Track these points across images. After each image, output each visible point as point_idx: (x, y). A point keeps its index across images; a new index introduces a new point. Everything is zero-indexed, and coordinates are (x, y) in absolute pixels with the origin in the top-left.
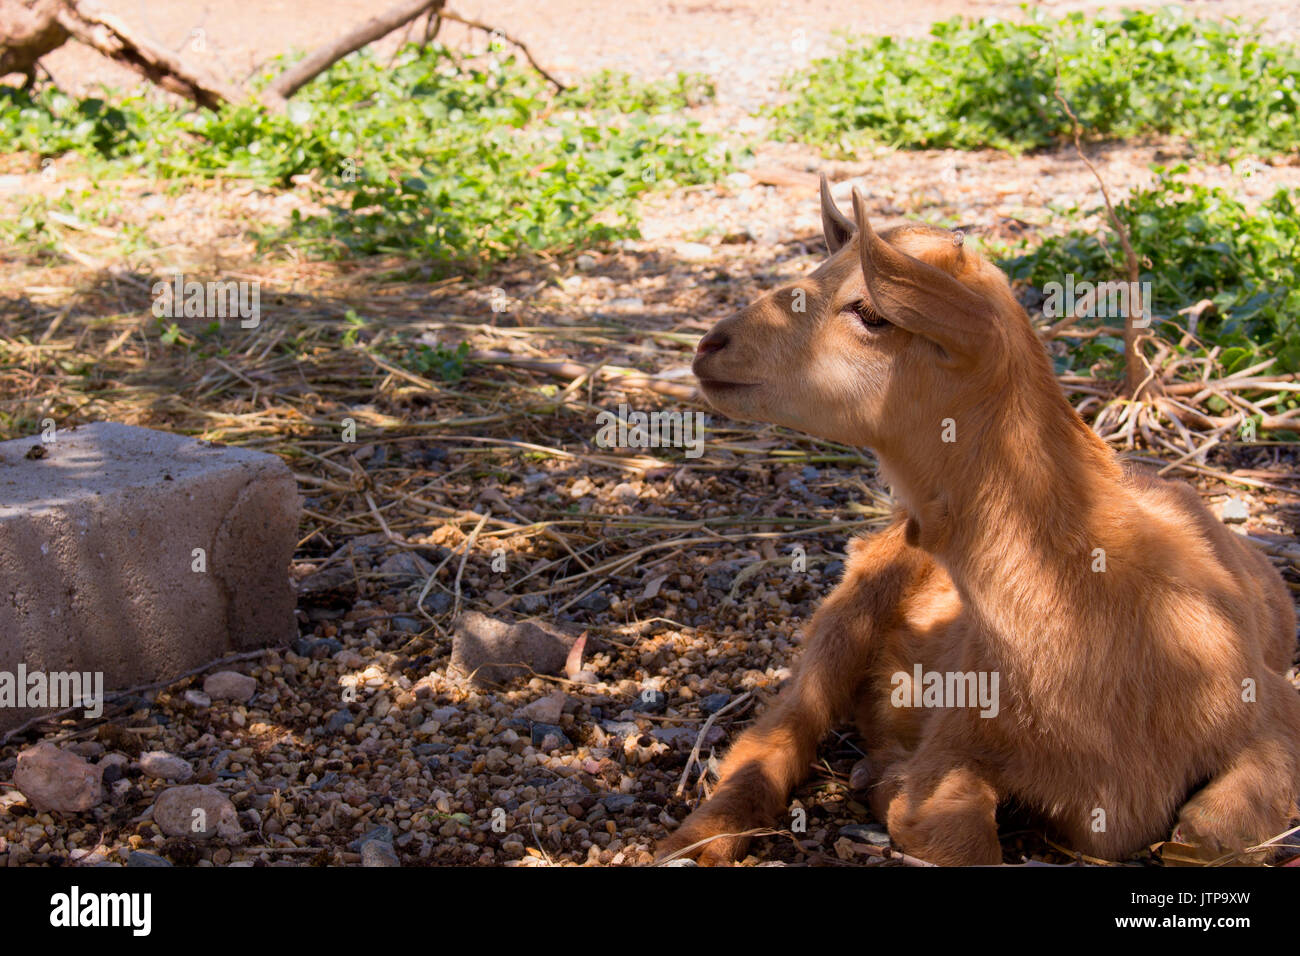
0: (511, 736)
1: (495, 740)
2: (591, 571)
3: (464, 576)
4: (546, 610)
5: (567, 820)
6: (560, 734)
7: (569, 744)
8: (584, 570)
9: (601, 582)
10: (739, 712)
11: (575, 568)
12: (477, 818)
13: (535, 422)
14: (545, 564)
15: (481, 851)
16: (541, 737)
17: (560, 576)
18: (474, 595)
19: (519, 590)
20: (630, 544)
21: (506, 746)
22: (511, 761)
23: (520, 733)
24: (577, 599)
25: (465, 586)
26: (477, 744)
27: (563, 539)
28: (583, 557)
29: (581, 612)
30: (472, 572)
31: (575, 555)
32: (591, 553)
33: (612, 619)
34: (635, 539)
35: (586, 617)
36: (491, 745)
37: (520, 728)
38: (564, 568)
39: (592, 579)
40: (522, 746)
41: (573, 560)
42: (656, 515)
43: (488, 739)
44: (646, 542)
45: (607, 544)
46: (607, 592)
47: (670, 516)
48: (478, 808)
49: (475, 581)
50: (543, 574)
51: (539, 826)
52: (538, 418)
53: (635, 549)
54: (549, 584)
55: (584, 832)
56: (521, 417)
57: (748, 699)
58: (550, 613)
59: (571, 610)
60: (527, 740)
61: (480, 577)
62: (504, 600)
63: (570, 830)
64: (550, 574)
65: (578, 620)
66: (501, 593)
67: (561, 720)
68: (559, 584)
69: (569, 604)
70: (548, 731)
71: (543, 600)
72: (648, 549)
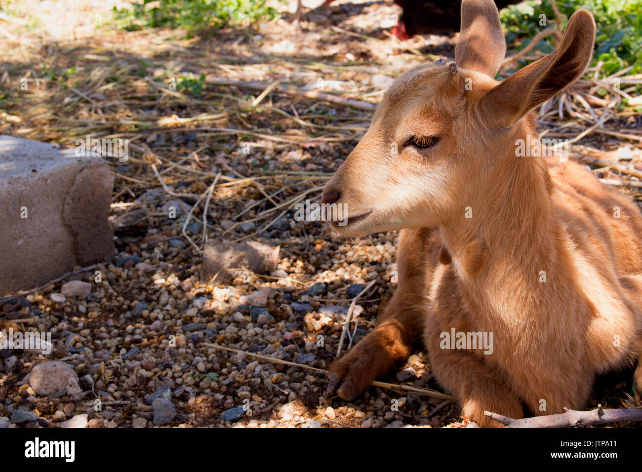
0: (239, 316)
1: (230, 319)
2: (278, 206)
3: (208, 212)
4: (254, 231)
5: (275, 376)
6: (267, 313)
7: (273, 319)
8: (274, 206)
9: (284, 212)
10: (370, 295)
11: (269, 205)
12: (221, 374)
13: (243, 117)
14: (252, 203)
15: (225, 399)
16: (257, 316)
17: (262, 210)
18: (214, 223)
19: (239, 220)
20: (299, 189)
21: (237, 323)
22: (240, 333)
23: (244, 314)
24: (271, 223)
25: (209, 217)
26: (220, 321)
27: (261, 188)
28: (273, 198)
29: (274, 231)
30: (213, 209)
31: (269, 197)
32: (278, 195)
33: (292, 235)
34: (300, 186)
35: (277, 235)
36: (228, 323)
37: (244, 310)
38: (263, 205)
39: (279, 211)
40: (247, 322)
41: (268, 201)
42: (312, 170)
43: (225, 319)
44: (307, 187)
45: (286, 190)
46: (288, 218)
47: (319, 170)
48: (222, 368)
49: (214, 214)
50: (252, 209)
51: (259, 380)
52: (244, 115)
53: (302, 192)
54: (256, 214)
55: (285, 383)
56: (234, 114)
57: (373, 286)
58: (257, 233)
59: (269, 230)
60: (249, 318)
61: (217, 211)
62: (231, 226)
63: (277, 382)
64: (257, 209)
65: (273, 237)
66: (229, 222)
67: (268, 303)
68: (262, 215)
69: (267, 227)
70: (260, 312)
71: (253, 225)
72: (309, 191)
